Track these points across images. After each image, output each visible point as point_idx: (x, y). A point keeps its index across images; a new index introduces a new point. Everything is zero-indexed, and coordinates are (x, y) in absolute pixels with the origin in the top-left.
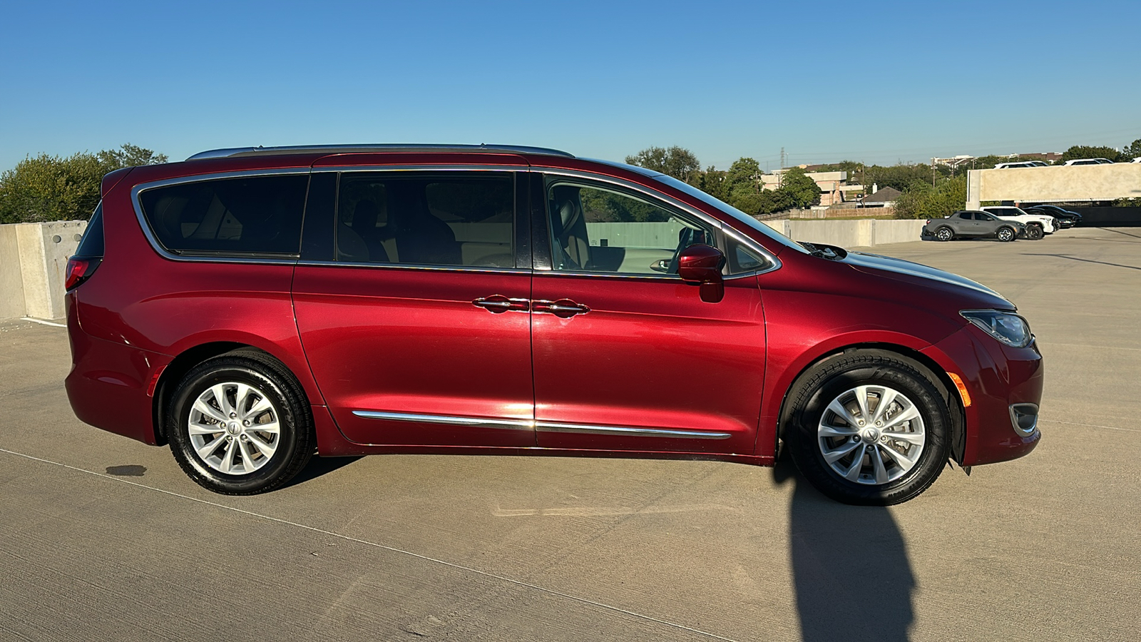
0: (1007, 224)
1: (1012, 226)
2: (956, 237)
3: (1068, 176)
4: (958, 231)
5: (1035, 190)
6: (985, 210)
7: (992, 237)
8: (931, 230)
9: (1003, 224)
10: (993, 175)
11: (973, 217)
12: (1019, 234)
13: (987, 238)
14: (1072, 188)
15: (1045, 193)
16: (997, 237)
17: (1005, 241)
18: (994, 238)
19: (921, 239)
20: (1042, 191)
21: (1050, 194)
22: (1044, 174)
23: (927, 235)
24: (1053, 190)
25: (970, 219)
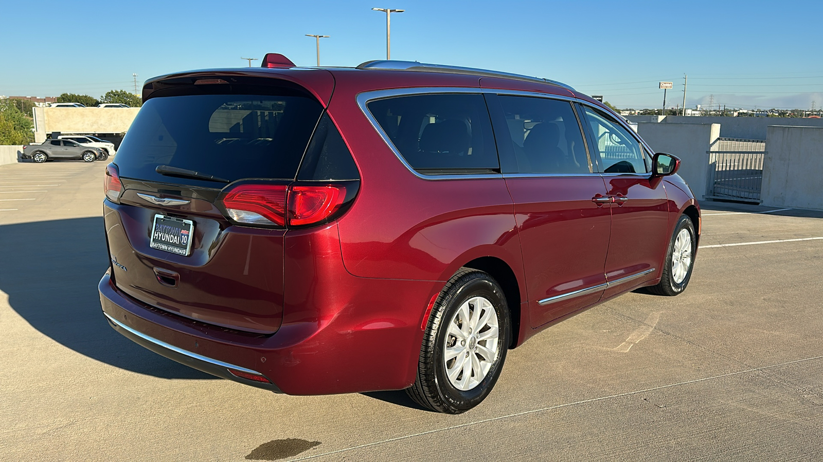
0: (90, 149)
1: (93, 151)
2: (49, 160)
3: (111, 115)
4: (51, 155)
5: (88, 124)
6: (63, 138)
7: (80, 159)
8: (28, 154)
9: (87, 149)
10: (55, 112)
11: (62, 144)
12: (99, 156)
13: (74, 160)
14: (114, 124)
15: (95, 126)
16: (83, 159)
17: (89, 162)
18: (81, 159)
19: (17, 161)
20: (93, 125)
21: (99, 127)
22: (93, 113)
23: (23, 158)
24: (101, 125)
25: (60, 145)
